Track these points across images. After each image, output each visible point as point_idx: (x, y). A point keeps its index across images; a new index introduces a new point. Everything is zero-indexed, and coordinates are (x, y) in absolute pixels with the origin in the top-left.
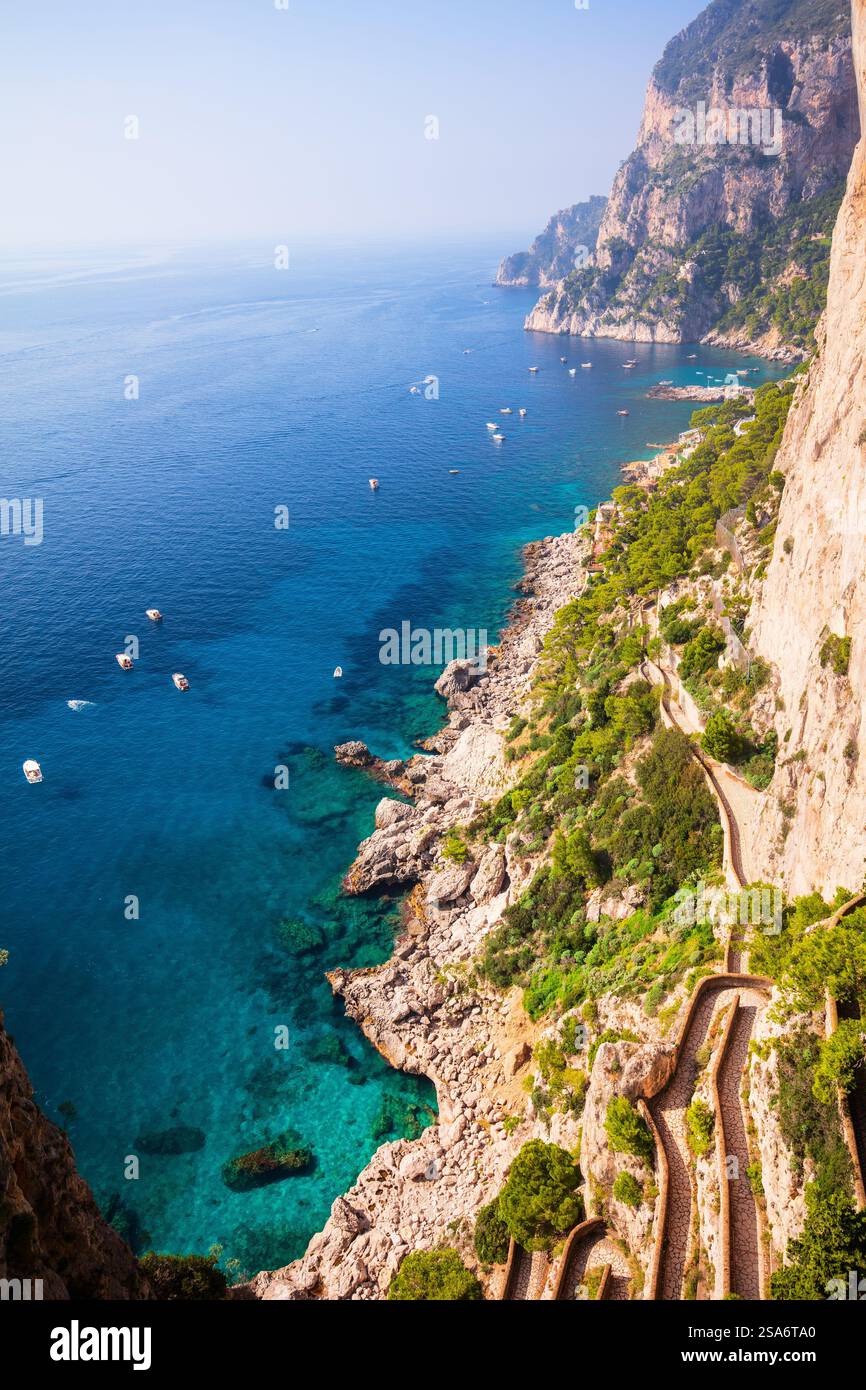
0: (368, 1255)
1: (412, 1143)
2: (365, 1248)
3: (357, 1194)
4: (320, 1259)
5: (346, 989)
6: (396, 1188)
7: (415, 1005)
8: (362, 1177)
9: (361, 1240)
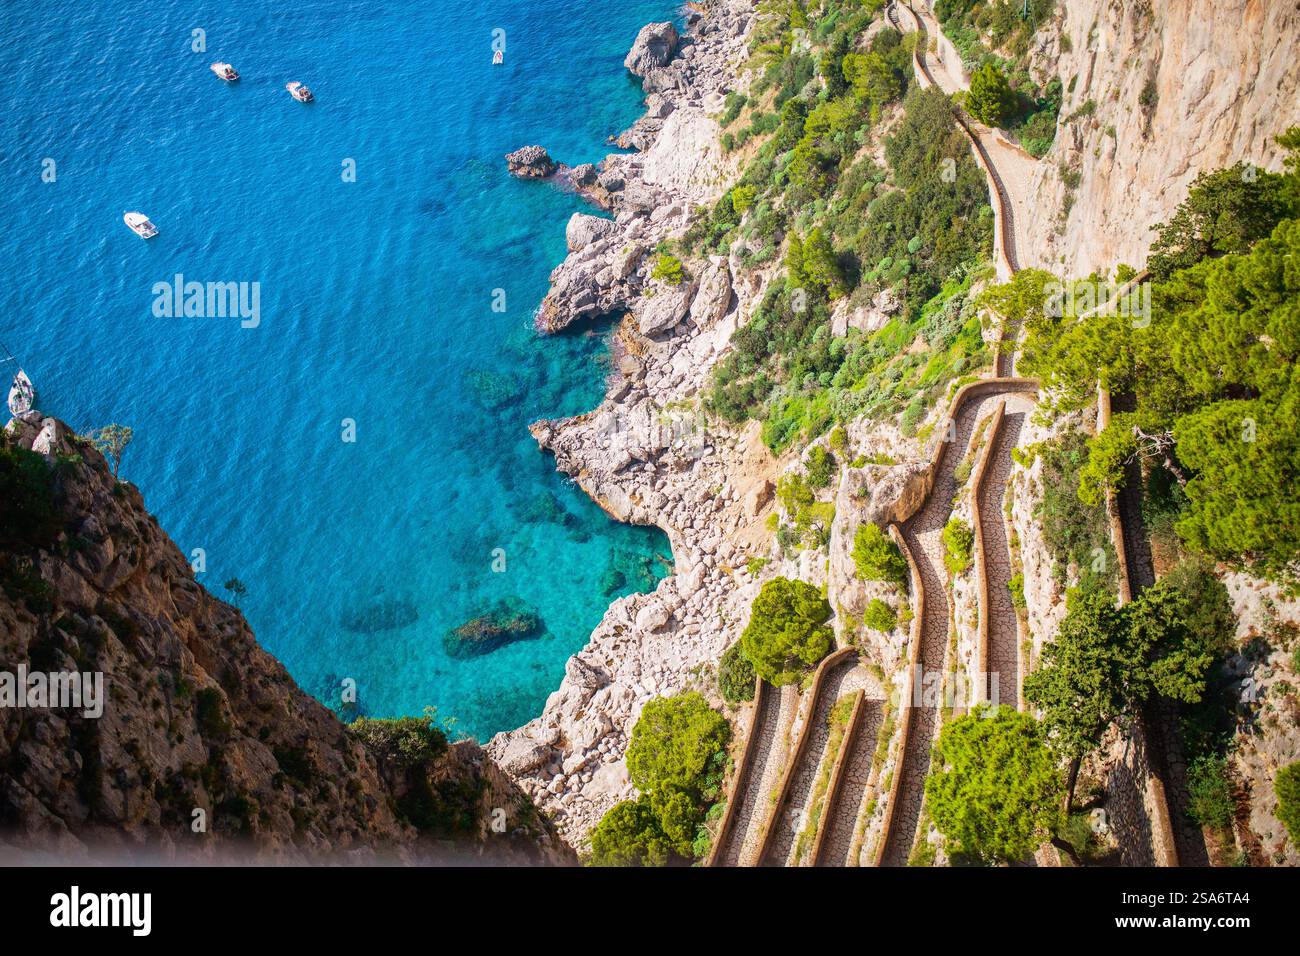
0: (611, 708)
1: (648, 596)
2: (606, 701)
3: (592, 651)
4: (559, 716)
5: (555, 442)
6: (634, 642)
7: (637, 452)
8: (595, 635)
9: (601, 695)
